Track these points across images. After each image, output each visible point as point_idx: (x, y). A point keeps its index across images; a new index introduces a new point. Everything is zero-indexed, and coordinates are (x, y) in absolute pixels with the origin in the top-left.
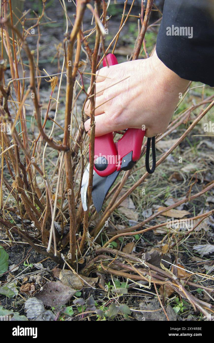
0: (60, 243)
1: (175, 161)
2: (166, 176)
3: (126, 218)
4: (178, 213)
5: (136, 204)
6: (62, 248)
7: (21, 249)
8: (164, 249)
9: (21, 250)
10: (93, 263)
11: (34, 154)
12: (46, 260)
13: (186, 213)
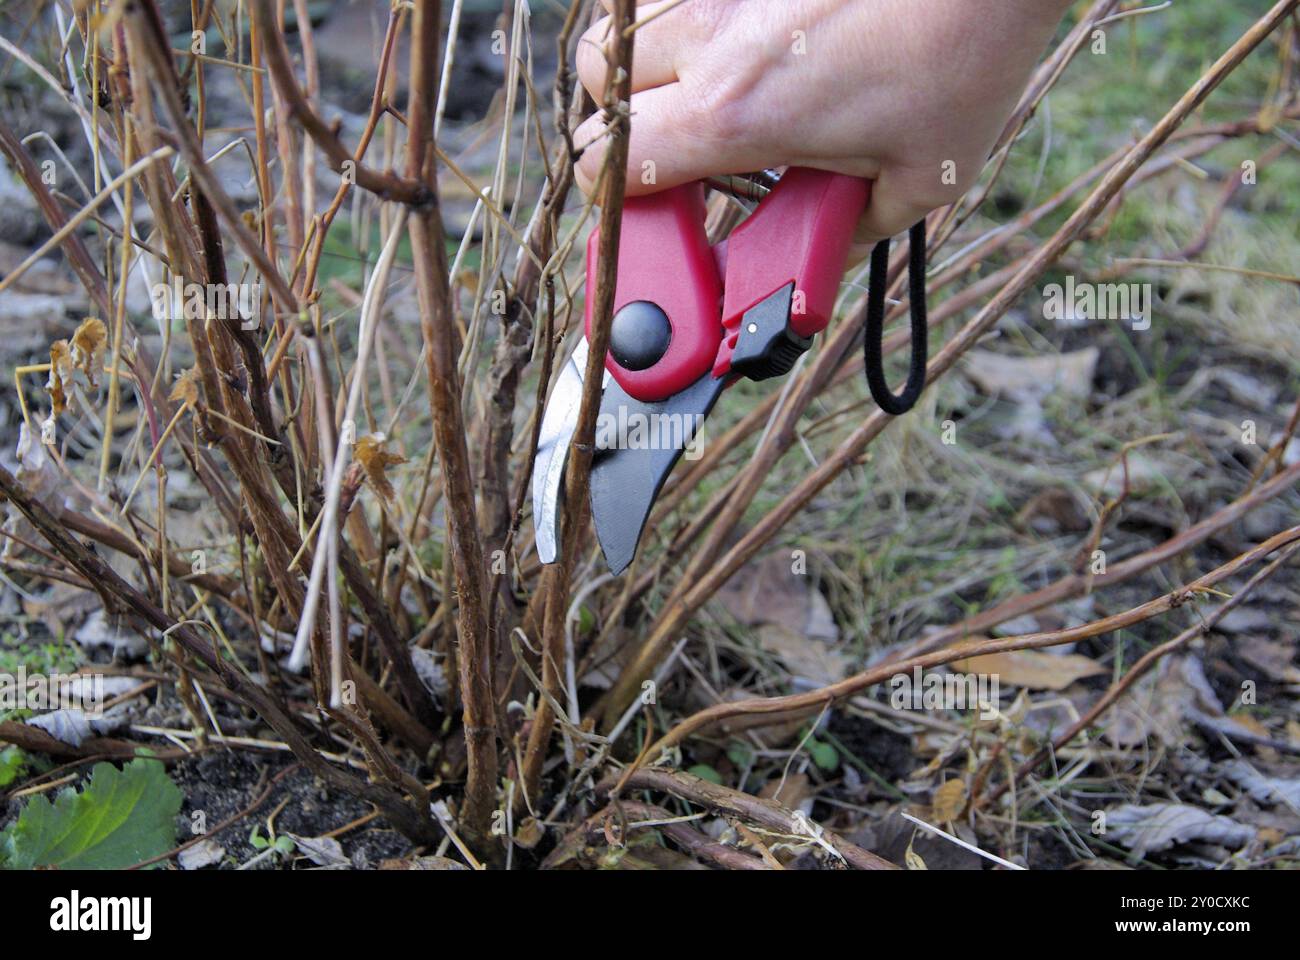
0: (438, 754)
1: (1062, 442)
2: (1008, 505)
3: (778, 667)
4: (1044, 669)
5: (841, 617)
6: (444, 777)
7: (246, 771)
8: (943, 802)
9: (246, 778)
10: (583, 842)
11: (311, 286)
12: (362, 827)
13: (1084, 666)
